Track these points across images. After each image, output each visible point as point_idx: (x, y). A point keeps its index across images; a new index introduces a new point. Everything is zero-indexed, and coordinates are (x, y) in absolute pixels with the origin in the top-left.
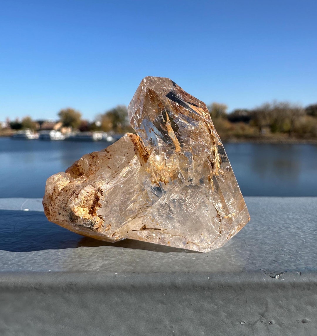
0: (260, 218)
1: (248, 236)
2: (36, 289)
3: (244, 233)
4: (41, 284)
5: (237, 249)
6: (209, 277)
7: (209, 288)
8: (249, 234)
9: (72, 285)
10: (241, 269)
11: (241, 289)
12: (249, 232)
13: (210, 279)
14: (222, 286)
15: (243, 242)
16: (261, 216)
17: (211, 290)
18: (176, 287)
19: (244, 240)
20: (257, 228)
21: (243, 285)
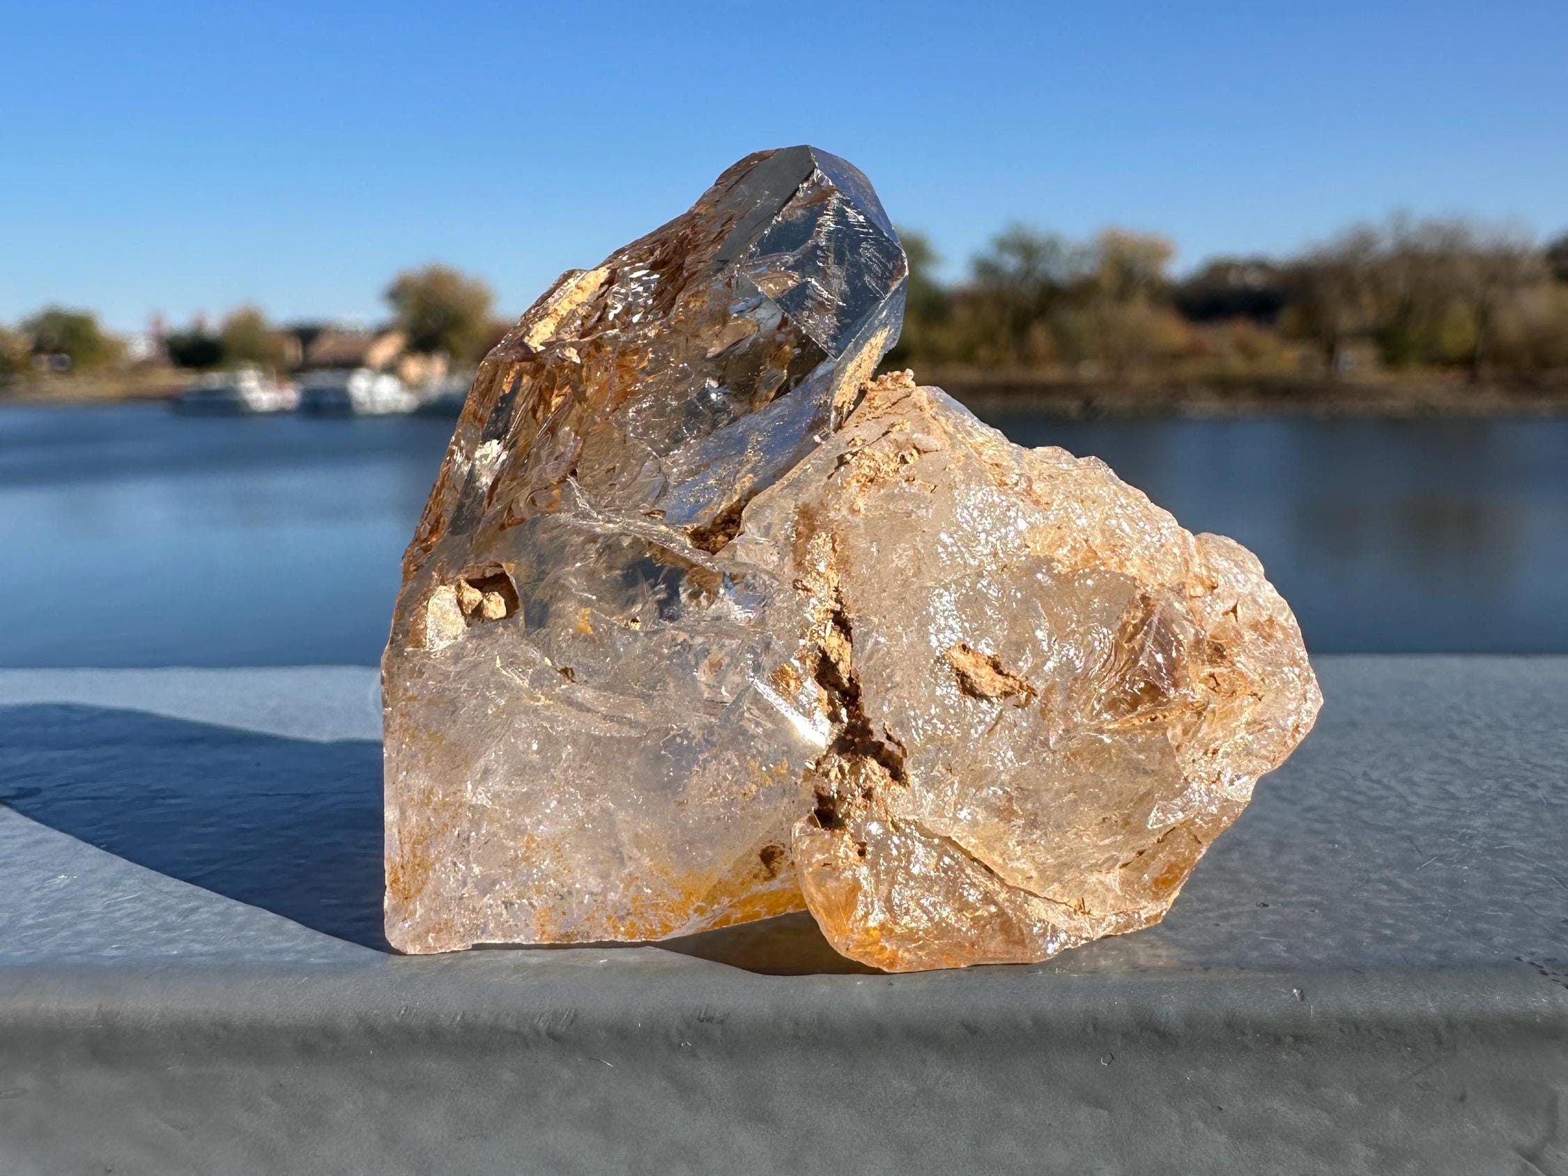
0: (1453, 745)
1: (1419, 822)
2: (554, 1037)
3: (1401, 810)
4: (575, 1015)
5: (1387, 873)
6: (1298, 989)
7: (1297, 1038)
8: (1422, 813)
9: (710, 1020)
10: (1433, 958)
11: (1439, 1043)
12: (1420, 805)
13: (1303, 998)
14: (1357, 1028)
15: (1405, 845)
16: (1452, 737)
17: (1306, 1047)
18: (1156, 1031)
19: (1409, 839)
20: (1452, 789)
21: (1451, 1025)
